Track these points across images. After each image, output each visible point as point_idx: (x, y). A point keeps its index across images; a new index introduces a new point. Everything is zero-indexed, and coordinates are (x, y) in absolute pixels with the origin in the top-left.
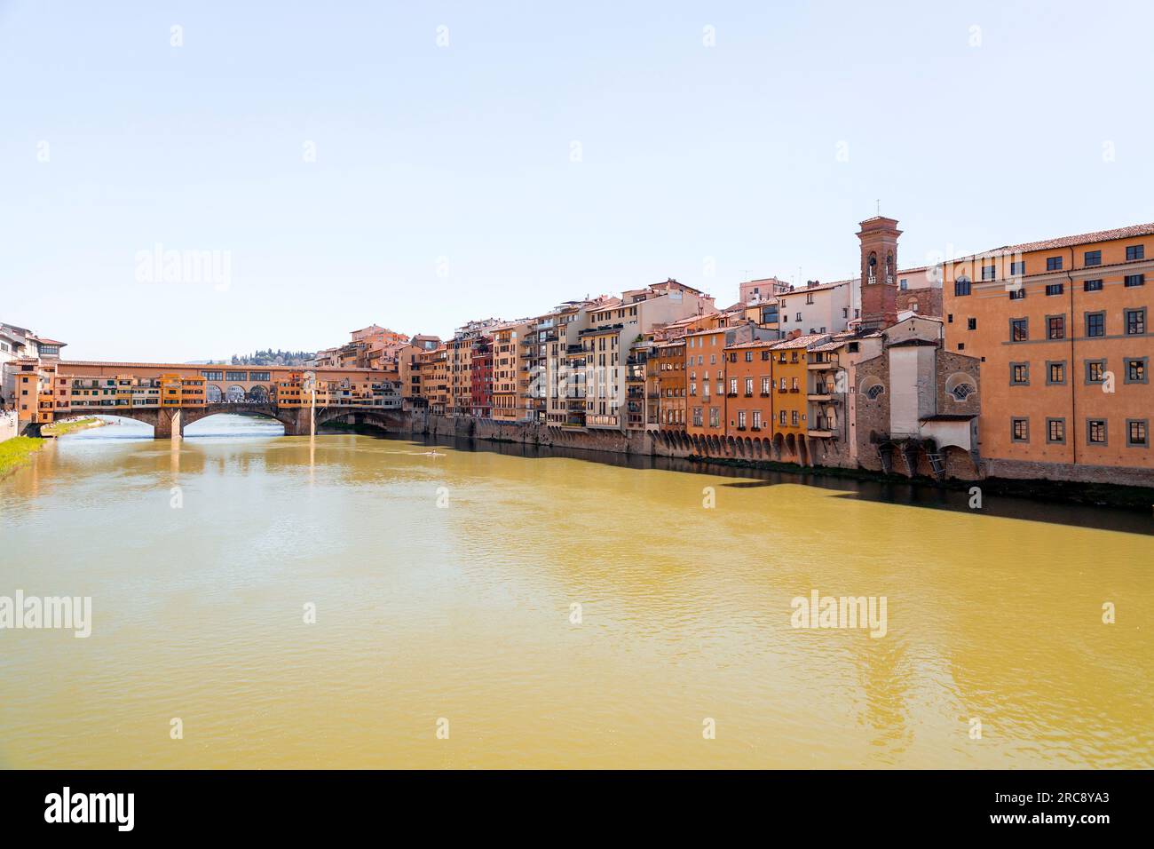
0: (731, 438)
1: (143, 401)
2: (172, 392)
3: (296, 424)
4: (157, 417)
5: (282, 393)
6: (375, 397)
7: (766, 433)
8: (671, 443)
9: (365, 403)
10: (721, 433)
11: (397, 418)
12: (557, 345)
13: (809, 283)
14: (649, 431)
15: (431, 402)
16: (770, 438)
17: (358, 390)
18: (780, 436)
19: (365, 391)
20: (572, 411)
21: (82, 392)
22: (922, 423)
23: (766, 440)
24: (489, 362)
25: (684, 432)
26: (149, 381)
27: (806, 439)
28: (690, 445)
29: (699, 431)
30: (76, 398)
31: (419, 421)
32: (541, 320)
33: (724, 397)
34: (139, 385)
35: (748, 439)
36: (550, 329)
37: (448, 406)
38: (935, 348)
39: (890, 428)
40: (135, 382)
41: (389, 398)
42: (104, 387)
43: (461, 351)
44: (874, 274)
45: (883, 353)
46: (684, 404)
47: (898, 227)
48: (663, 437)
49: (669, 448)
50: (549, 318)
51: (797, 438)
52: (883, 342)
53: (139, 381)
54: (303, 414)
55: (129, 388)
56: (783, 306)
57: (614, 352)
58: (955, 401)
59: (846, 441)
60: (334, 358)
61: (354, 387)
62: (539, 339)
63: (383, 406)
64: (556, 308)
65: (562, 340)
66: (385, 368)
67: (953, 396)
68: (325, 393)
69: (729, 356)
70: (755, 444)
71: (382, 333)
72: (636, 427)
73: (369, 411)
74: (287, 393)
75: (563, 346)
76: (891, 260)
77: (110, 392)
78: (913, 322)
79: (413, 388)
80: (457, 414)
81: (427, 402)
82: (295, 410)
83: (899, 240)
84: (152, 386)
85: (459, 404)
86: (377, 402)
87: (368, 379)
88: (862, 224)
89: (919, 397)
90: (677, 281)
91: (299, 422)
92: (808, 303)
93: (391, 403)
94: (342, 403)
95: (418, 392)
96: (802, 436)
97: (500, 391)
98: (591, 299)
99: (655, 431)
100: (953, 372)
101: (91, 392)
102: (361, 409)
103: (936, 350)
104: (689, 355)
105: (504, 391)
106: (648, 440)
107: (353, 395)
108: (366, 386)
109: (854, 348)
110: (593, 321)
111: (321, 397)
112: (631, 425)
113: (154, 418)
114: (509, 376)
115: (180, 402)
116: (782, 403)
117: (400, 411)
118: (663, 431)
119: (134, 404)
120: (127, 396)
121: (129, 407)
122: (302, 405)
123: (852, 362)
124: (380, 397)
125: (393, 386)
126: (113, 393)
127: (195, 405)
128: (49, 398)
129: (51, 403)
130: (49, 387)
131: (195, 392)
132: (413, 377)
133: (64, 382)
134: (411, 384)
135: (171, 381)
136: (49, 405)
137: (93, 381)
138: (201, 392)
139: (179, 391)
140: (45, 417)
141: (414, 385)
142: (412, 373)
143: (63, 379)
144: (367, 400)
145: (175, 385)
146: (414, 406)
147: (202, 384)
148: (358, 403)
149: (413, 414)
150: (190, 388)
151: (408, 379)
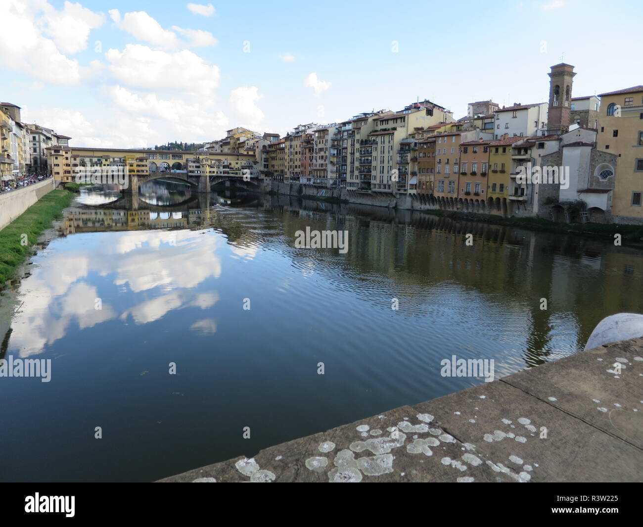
0: (461, 199)
2: (131, 165)
3: (198, 185)
5: (190, 167)
6: (243, 171)
7: (483, 197)
8: (423, 201)
9: (237, 173)
10: (455, 196)
11: (257, 183)
12: (354, 140)
13: (515, 104)
14: (410, 194)
15: (275, 174)
16: (485, 200)
17: (232, 166)
18: (491, 198)
19: (237, 166)
20: (362, 181)
22: (579, 193)
23: (483, 201)
24: (311, 150)
25: (432, 195)
26: (118, 159)
27: (508, 201)
28: (435, 203)
29: (441, 195)
31: (268, 184)
32: (344, 124)
33: (458, 175)
34: (114, 161)
35: (472, 200)
36: (350, 130)
37: (286, 176)
38: (591, 148)
39: (559, 196)
40: (111, 160)
41: (251, 171)
43: (294, 143)
44: (557, 100)
45: (559, 150)
46: (433, 178)
47: (574, 71)
48: (418, 197)
49: (422, 204)
50: (349, 123)
51: (501, 200)
52: (560, 143)
53: (114, 159)
54: (202, 179)
55: (108, 163)
56: (498, 119)
57: (390, 145)
58: (600, 180)
59: (531, 203)
60: (217, 147)
61: (230, 164)
62: (343, 136)
64: (354, 117)
65: (357, 137)
66: (248, 153)
67: (600, 177)
68: (214, 167)
69: (463, 149)
70: (476, 203)
71: (244, 131)
72: (402, 192)
73: (239, 179)
74: (193, 166)
75: (358, 141)
76: (568, 91)
77: (99, 165)
78: (579, 131)
80: (291, 181)
81: (273, 174)
82: (198, 177)
83: (574, 79)
84: (120, 162)
85: (293, 175)
86: (244, 173)
87: (238, 159)
88: (552, 68)
89: (579, 177)
90: (430, 101)
91: (200, 184)
92: (513, 117)
93: (251, 174)
94: (223, 174)
95: (268, 167)
96: (505, 199)
97: (318, 168)
98: (375, 112)
99: (414, 194)
100: (601, 162)
101: (89, 165)
102: (235, 177)
103: (592, 149)
104: (438, 148)
105: (321, 168)
106: (409, 199)
107: (230, 168)
108: (237, 163)
109: (542, 146)
110: (377, 126)
111: (212, 170)
112: (399, 190)
114: (324, 158)
115: (136, 171)
116: (494, 179)
117: (258, 179)
118: (419, 194)
122: (202, 174)
123: (540, 155)
124: (246, 170)
125: (253, 164)
126: (101, 166)
127: (143, 174)
128: (68, 168)
129: (70, 171)
130: (68, 162)
131: (143, 166)
132: (264, 158)
133: (75, 159)
134: (263, 163)
135: (130, 159)
136: (69, 172)
137: (90, 159)
138: (146, 166)
139: (135, 165)
140: (67, 179)
141: (265, 163)
142: (264, 156)
143: (75, 158)
144: (238, 172)
145: (132, 162)
146: (265, 176)
147: (146, 161)
148: (233, 173)
149: (265, 181)
150: (140, 163)
151: (261, 160)
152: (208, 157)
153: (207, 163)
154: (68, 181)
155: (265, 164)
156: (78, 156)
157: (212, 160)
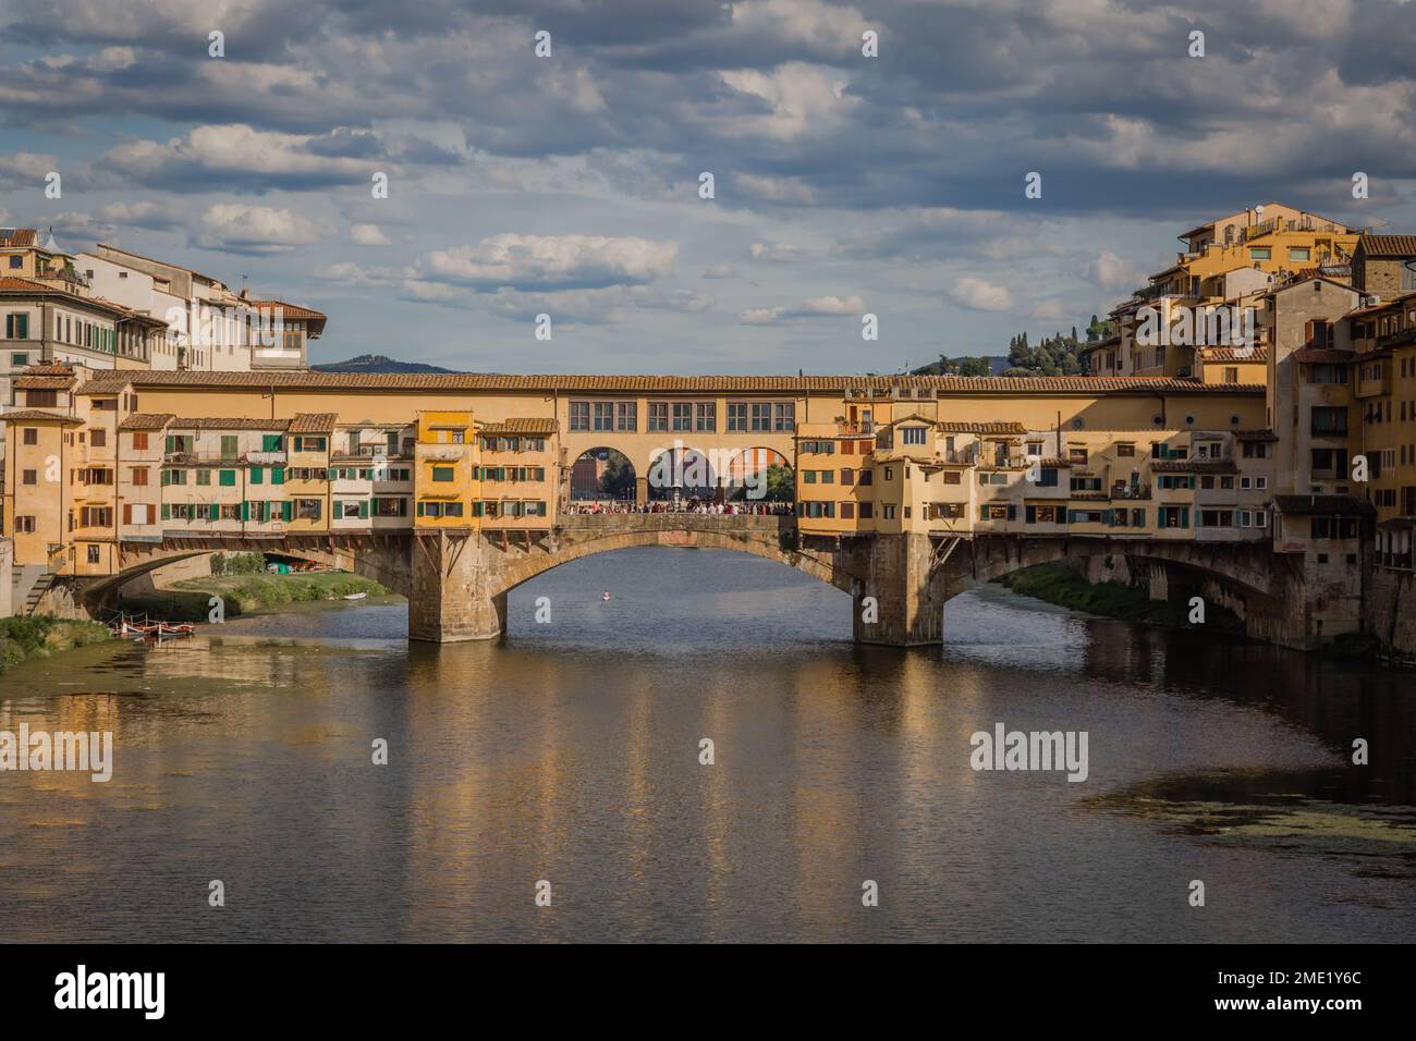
1: (364, 504)
2: (443, 473)
4: (408, 560)
5: (810, 477)
6: (1161, 496)
9: (1123, 517)
11: (1258, 580)
19: (1124, 468)
21: (192, 474)
26: (384, 437)
30: (176, 494)
31: (1334, 593)
34: (358, 450)
40: (339, 441)
41: (1218, 496)
42: (251, 458)
53: (354, 433)
54: (881, 558)
55: (318, 460)
61: (1080, 454)
63: (1193, 532)
66: (1233, 374)
68: (965, 478)
73: (1136, 552)
74: (828, 476)
77: (267, 473)
79: (1320, 459)
82: (854, 544)
84: (392, 454)
86: (1171, 514)
93: (1226, 519)
94: (1031, 518)
95: (1339, 474)
101: (215, 474)
107: (1078, 483)
108: (1126, 449)
111: (950, 494)
113: (400, 566)
115: (468, 510)
117: (1258, 551)
119: (338, 515)
120: (314, 487)
121: (320, 527)
122: (882, 524)
124: (1181, 496)
125: (1238, 450)
126: (278, 479)
127: (517, 523)
128: (102, 494)
129: (109, 510)
130: (103, 457)
131: (517, 475)
132: (1315, 410)
133: (141, 444)
134: (1307, 442)
135: (443, 436)
136: (103, 517)
137: (224, 439)
138: (540, 475)
139: (463, 471)
140: (94, 557)
141: (1322, 443)
142: (1310, 395)
143: (140, 432)
144: (1130, 505)
145: (451, 451)
146: (1314, 535)
147: (540, 448)
148: (1094, 517)
149: (1310, 565)
150: (505, 458)
151: (1296, 421)
152: (928, 410)
153: (915, 450)
154: (94, 569)
155: (1315, 453)
156: (157, 423)
157: (962, 428)
